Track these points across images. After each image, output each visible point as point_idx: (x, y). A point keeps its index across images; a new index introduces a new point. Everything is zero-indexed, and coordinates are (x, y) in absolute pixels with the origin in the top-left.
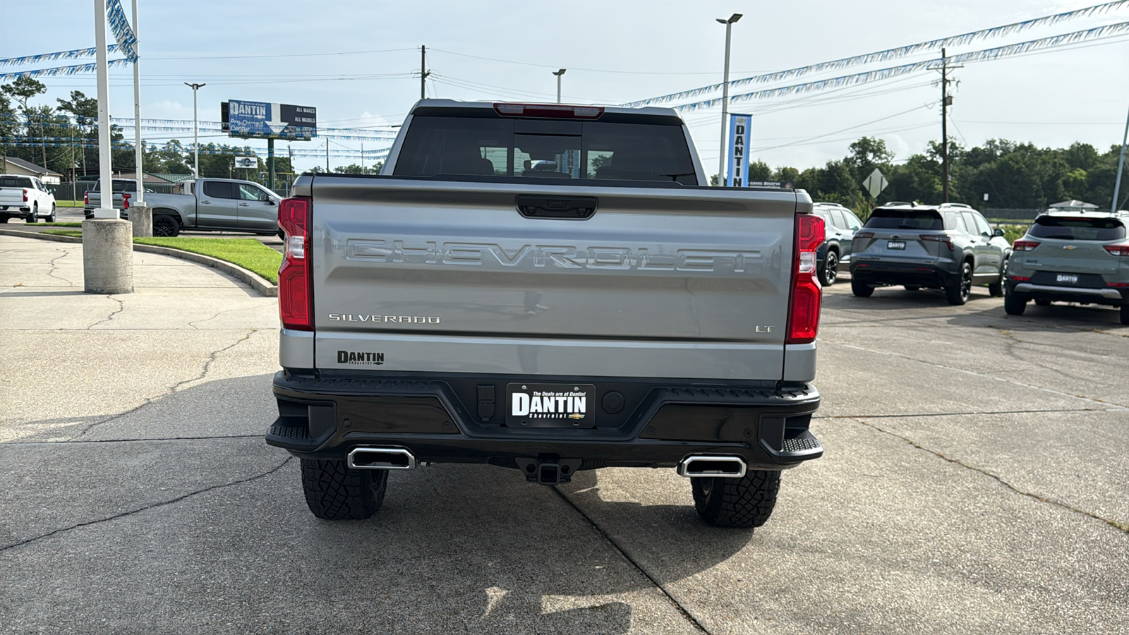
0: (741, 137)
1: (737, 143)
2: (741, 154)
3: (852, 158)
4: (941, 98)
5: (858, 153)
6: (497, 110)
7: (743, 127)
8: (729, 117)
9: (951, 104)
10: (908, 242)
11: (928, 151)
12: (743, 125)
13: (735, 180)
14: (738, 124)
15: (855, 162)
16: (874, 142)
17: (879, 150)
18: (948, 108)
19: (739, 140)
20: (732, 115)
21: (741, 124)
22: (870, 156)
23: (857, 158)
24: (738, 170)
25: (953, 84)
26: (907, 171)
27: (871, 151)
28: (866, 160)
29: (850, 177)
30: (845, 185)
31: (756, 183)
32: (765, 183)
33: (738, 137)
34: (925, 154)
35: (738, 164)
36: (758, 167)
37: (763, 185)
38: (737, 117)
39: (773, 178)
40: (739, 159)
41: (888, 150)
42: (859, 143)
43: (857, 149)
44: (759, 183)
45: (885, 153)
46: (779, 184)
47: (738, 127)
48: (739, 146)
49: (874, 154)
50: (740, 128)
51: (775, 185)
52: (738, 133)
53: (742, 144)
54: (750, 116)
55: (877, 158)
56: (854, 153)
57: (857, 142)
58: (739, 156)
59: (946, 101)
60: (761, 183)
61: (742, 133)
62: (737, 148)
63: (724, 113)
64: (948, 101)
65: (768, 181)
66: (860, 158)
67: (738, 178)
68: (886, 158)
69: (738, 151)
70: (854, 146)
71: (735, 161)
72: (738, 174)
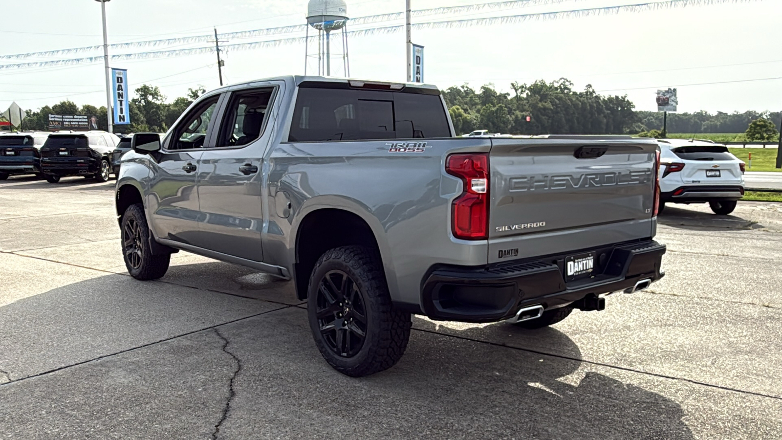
0: (121, 85)
1: (119, 89)
2: (122, 98)
3: (138, 99)
4: (217, 61)
5: (142, 95)
6: (349, 84)
7: (121, 78)
8: (110, 70)
9: (224, 65)
11: (188, 95)
12: (121, 76)
13: (120, 116)
14: (117, 75)
15: (140, 102)
16: (152, 88)
17: (156, 94)
18: (222, 68)
19: (120, 88)
20: (113, 69)
21: (119, 76)
22: (150, 98)
23: (141, 99)
24: (121, 109)
25: (225, 52)
26: (176, 109)
27: (150, 94)
28: (148, 101)
29: (139, 112)
30: (136, 118)
31: (68, 117)
32: (75, 117)
33: (119, 86)
34: (186, 97)
35: (121, 105)
36: (67, 104)
37: (74, 118)
38: (117, 71)
39: (80, 112)
40: (121, 102)
41: (162, 94)
42: (141, 89)
43: (140, 93)
44: (70, 117)
45: (161, 96)
46: (86, 117)
47: (118, 78)
48: (120, 92)
49: (153, 97)
50: (120, 79)
51: (83, 118)
52: (118, 82)
53: (122, 90)
54: (126, 70)
55: (155, 99)
56: (139, 95)
57: (140, 88)
58: (121, 99)
59: (220, 63)
60: (72, 117)
61: (121, 82)
62: (119, 93)
63: (107, 67)
64: (221, 63)
65: (77, 115)
66: (143, 99)
67: (122, 115)
68: (161, 99)
69: (120, 95)
70: (138, 90)
71: (118, 103)
72: (122, 112)
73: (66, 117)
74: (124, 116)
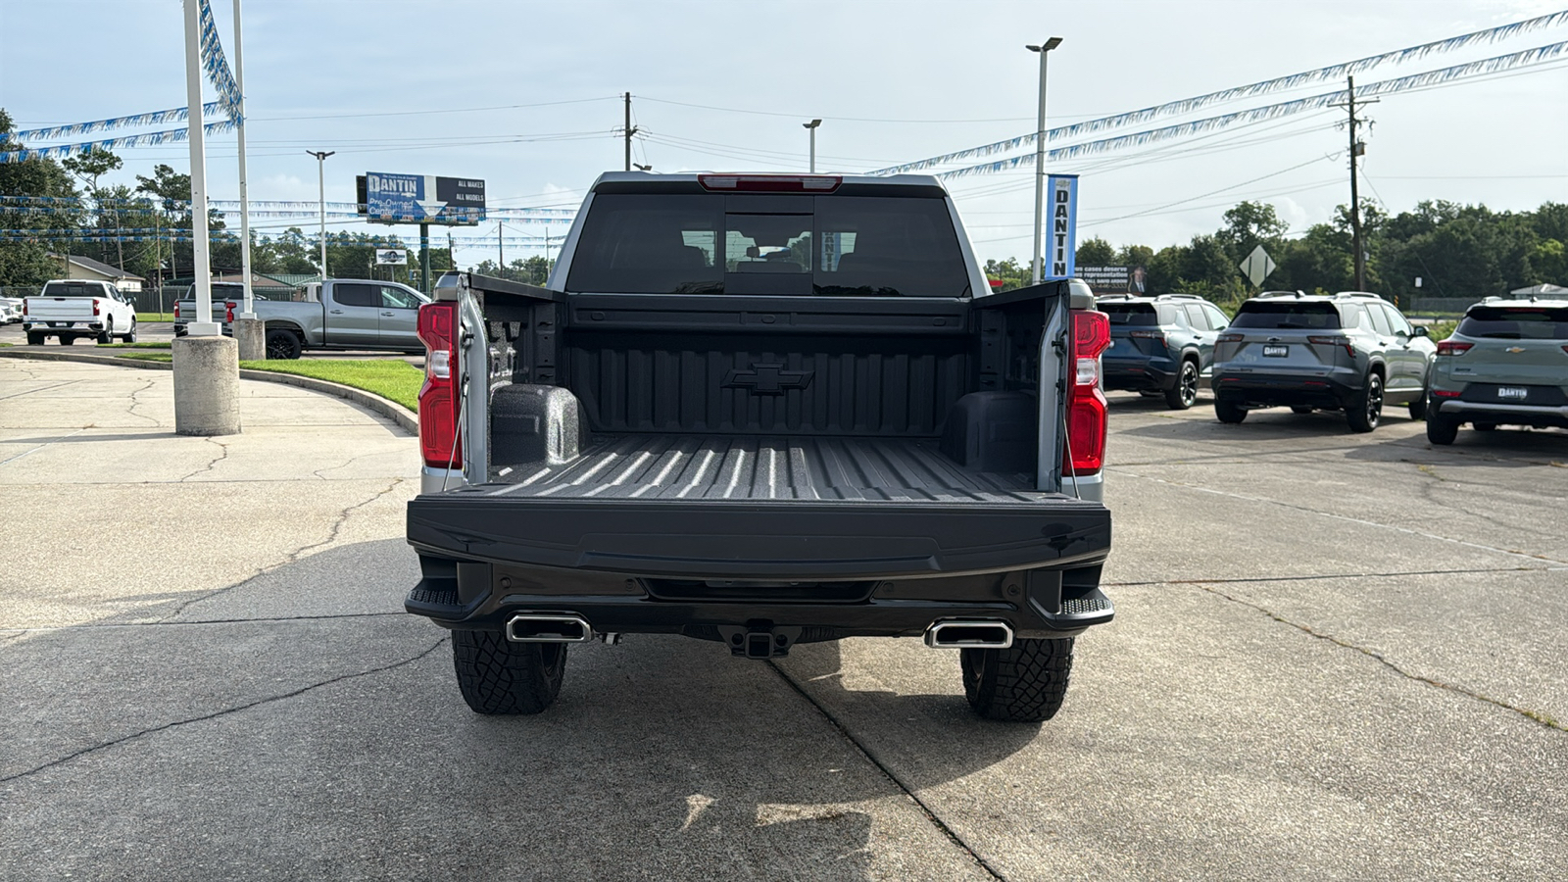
0: (1064, 207)
1: (1058, 215)
2: (1064, 230)
3: (1229, 232)
4: (1349, 146)
5: (1237, 224)
6: (703, 183)
7: (1066, 193)
8: (1045, 179)
9: (1363, 153)
10: (1290, 346)
11: (1335, 220)
12: (1066, 189)
13: (1057, 265)
14: (1058, 188)
15: (1233, 236)
16: (1259, 208)
17: (1266, 219)
18: (1359, 159)
19: (1061, 211)
20: (1050, 176)
21: (1062, 189)
22: (1254, 228)
23: (1235, 232)
24: (1060, 252)
25: (1365, 125)
26: (1307, 249)
27: (1254, 221)
28: (1248, 233)
29: (1226, 258)
30: (1219, 269)
31: (1094, 269)
32: (1106, 269)
33: (1060, 207)
34: (1331, 224)
35: (1061, 243)
36: (1095, 246)
37: (1103, 272)
38: (1058, 179)
39: (1116, 261)
40: (1061, 237)
41: (1279, 219)
42: (1238, 210)
43: (1235, 219)
44: (1096, 269)
45: (1275, 224)
47: (1059, 192)
48: (1062, 218)
49: (1259, 226)
50: (1062, 194)
51: (1120, 271)
52: (1059, 200)
53: (1065, 216)
54: (1076, 177)
55: (1263, 231)
56: (1231, 224)
57: (1234, 208)
58: (1061, 232)
59: (1356, 149)
60: (1100, 269)
61: (1065, 200)
62: (1058, 222)
63: (1040, 174)
64: (1358, 149)
65: (1109, 266)
66: (1239, 231)
67: (1060, 263)
68: (1276, 230)
69: (1060, 225)
70: (1230, 214)
71: (1056, 240)
72: (1060, 258)
73: (1090, 269)
74: (1064, 265)
